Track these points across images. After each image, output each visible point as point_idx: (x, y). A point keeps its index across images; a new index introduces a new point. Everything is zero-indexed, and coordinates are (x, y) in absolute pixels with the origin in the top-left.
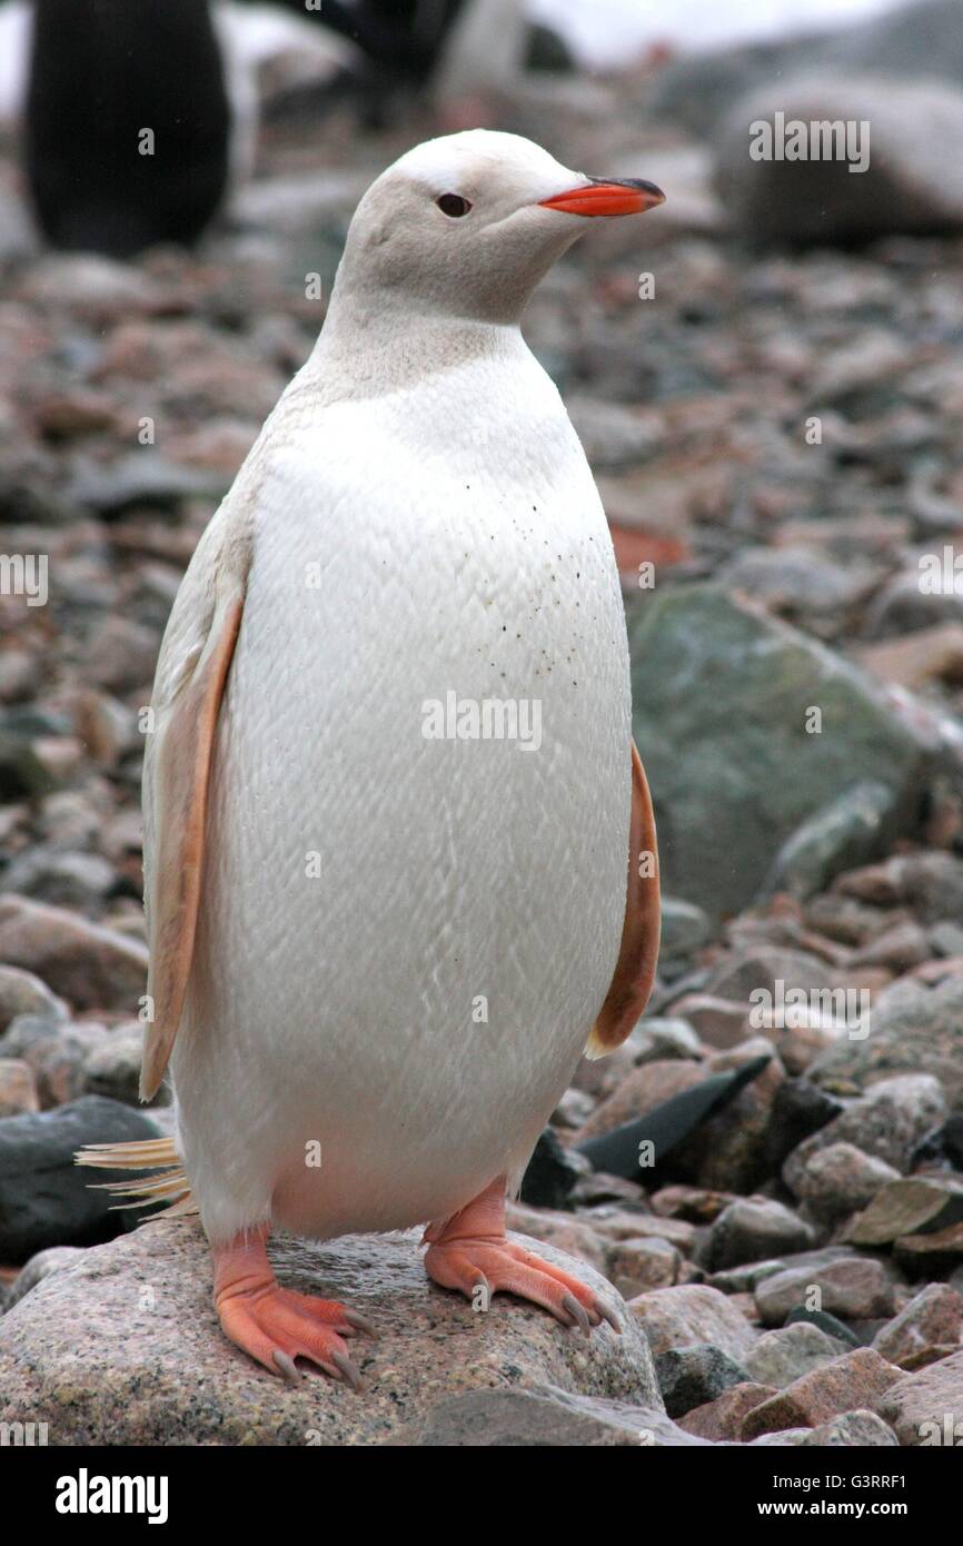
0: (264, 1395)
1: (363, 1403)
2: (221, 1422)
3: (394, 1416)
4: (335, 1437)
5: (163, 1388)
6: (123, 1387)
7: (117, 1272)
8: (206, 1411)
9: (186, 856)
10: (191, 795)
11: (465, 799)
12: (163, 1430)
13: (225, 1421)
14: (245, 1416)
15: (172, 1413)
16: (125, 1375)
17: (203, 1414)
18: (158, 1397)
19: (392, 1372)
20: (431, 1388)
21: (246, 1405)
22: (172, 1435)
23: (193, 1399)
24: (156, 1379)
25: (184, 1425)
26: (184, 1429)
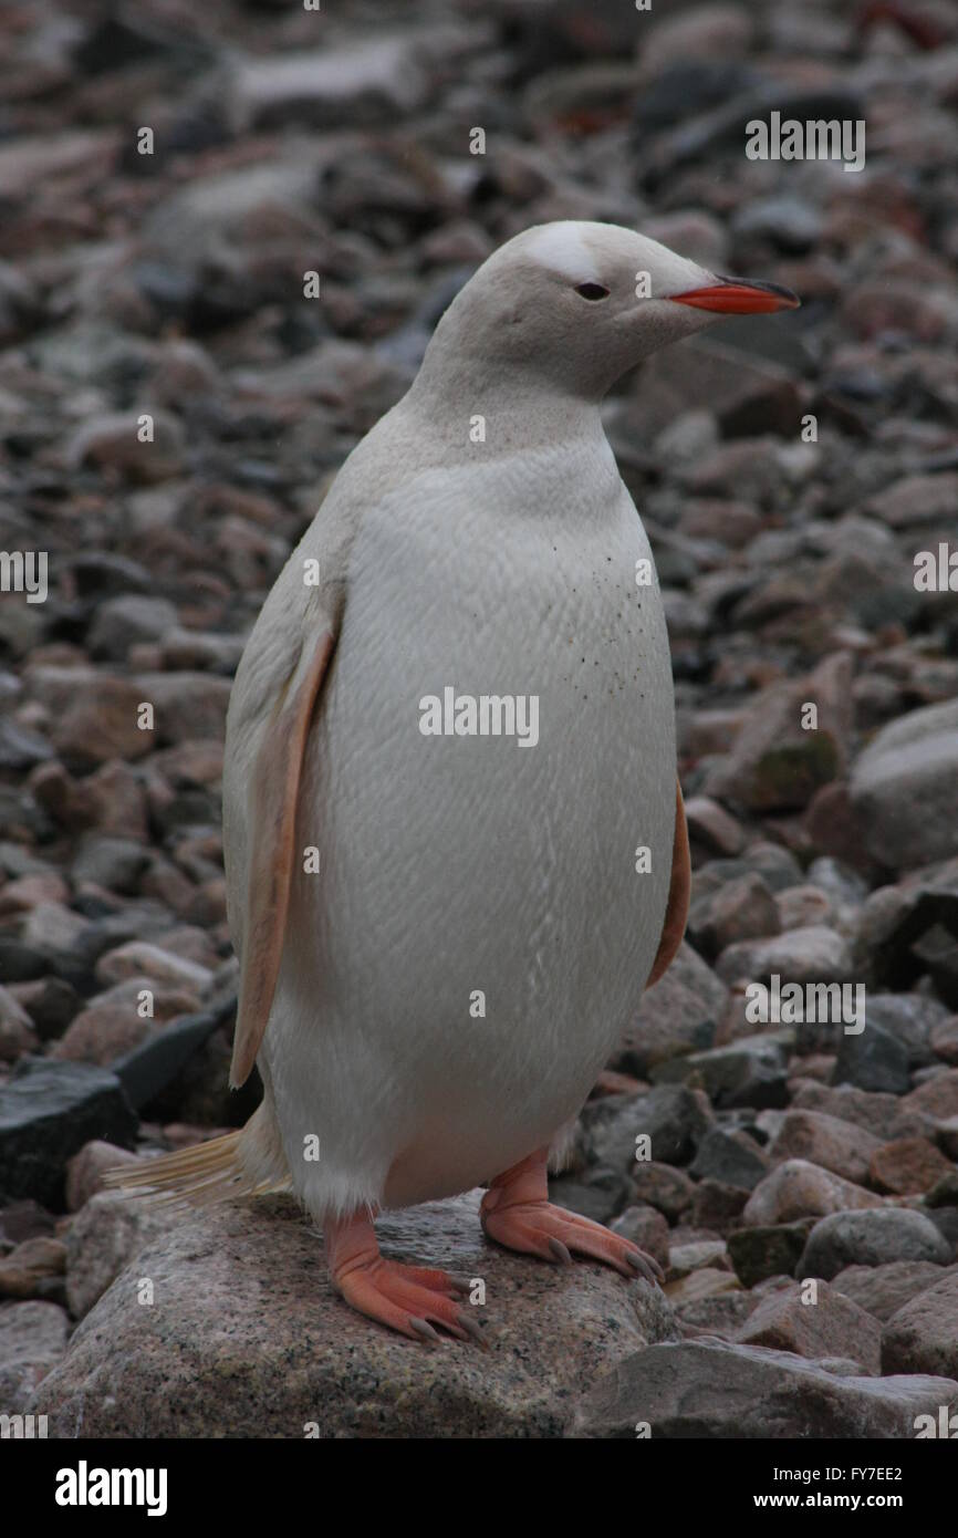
0: (411, 1358)
1: (492, 1360)
2: (378, 1385)
3: (522, 1370)
4: (482, 1393)
5: (318, 1357)
6: (279, 1359)
7: (210, 1253)
8: (363, 1376)
9: (277, 864)
10: (283, 809)
11: (560, 804)
12: (321, 1395)
13: (381, 1384)
14: (398, 1378)
15: (331, 1379)
16: (279, 1348)
17: (360, 1379)
18: (314, 1366)
19: (507, 1330)
20: (548, 1343)
21: (397, 1368)
22: (331, 1399)
23: (349, 1366)
24: (308, 1349)
25: (344, 1389)
26: (343, 1393)
